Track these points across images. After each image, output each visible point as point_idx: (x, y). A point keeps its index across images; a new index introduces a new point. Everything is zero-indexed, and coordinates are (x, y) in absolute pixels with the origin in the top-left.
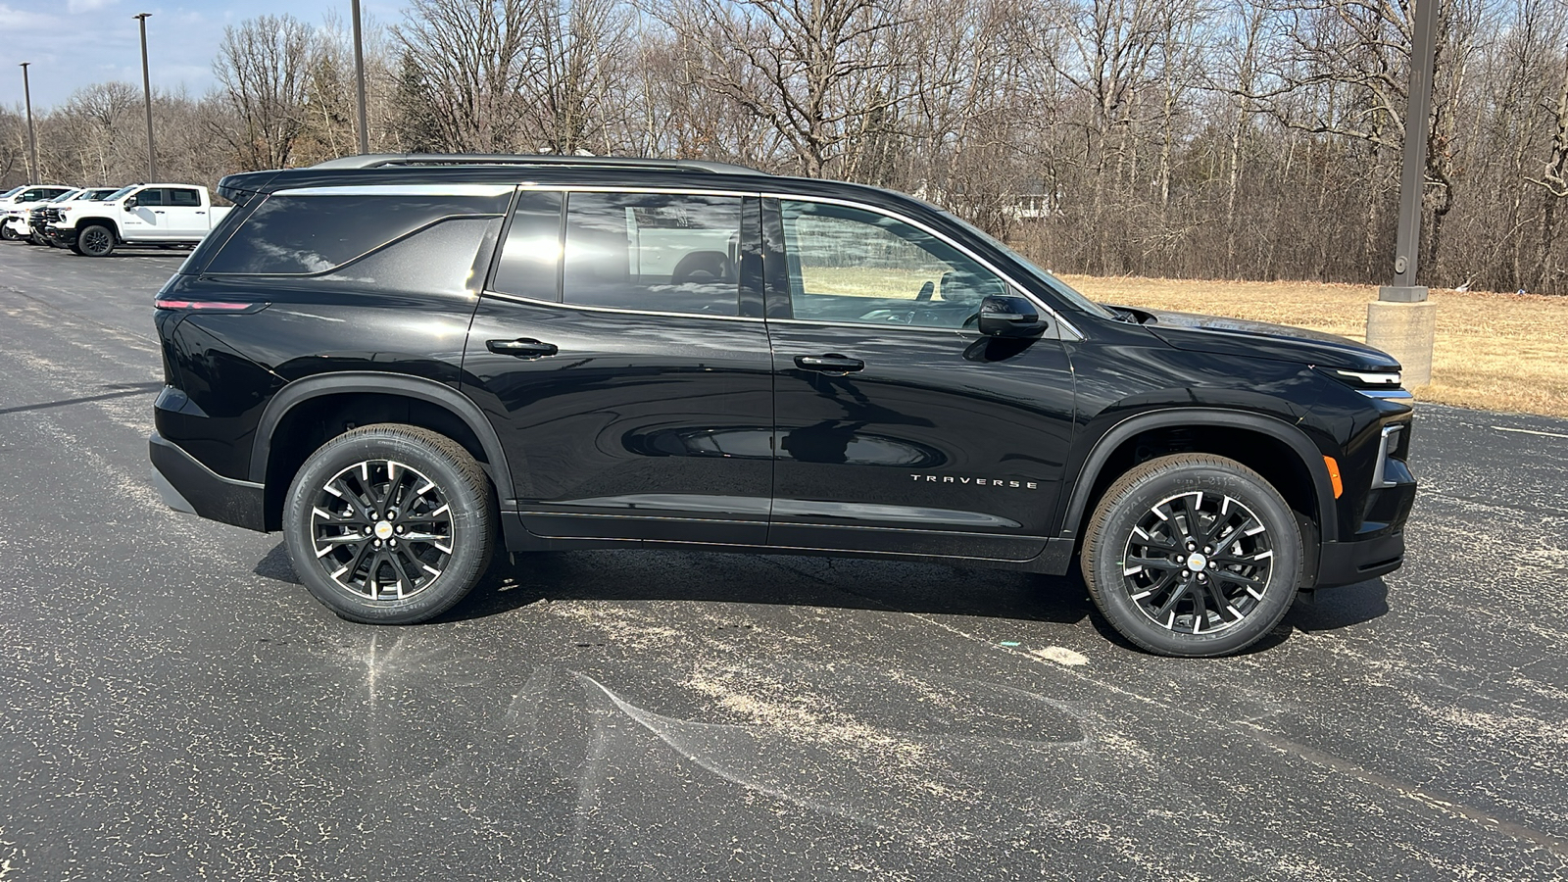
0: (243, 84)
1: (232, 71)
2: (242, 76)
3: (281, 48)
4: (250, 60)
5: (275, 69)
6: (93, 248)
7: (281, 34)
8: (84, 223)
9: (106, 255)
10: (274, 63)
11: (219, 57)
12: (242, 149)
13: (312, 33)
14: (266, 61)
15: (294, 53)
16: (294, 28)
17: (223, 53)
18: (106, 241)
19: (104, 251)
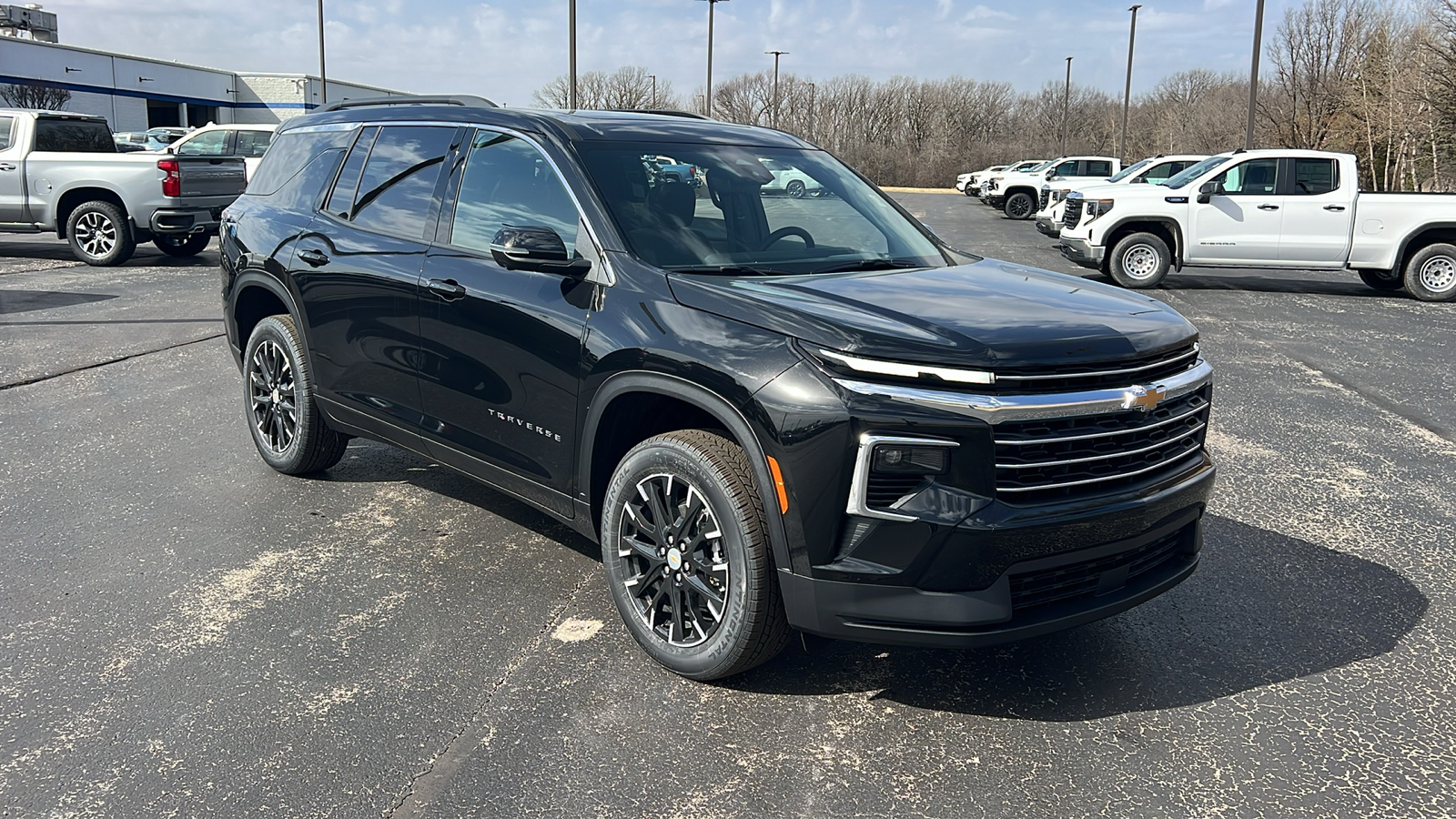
0: (1294, 63)
1: (1284, 53)
2: (1294, 56)
3: (1338, 26)
4: (1305, 40)
5: (1329, 47)
6: (1015, 213)
7: (1342, 13)
8: (1011, 191)
9: (1026, 219)
10: (1329, 41)
11: (1274, 39)
12: (1281, 125)
13: (1374, 8)
14: (1322, 40)
15: (1349, 30)
16: (1355, 4)
17: (1279, 36)
18: (1027, 207)
19: (1024, 215)
